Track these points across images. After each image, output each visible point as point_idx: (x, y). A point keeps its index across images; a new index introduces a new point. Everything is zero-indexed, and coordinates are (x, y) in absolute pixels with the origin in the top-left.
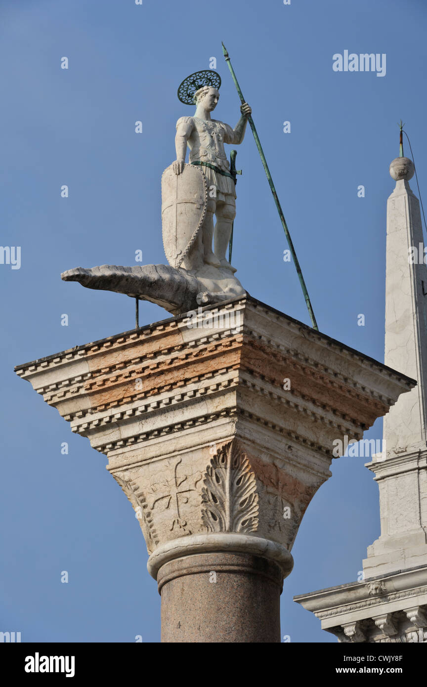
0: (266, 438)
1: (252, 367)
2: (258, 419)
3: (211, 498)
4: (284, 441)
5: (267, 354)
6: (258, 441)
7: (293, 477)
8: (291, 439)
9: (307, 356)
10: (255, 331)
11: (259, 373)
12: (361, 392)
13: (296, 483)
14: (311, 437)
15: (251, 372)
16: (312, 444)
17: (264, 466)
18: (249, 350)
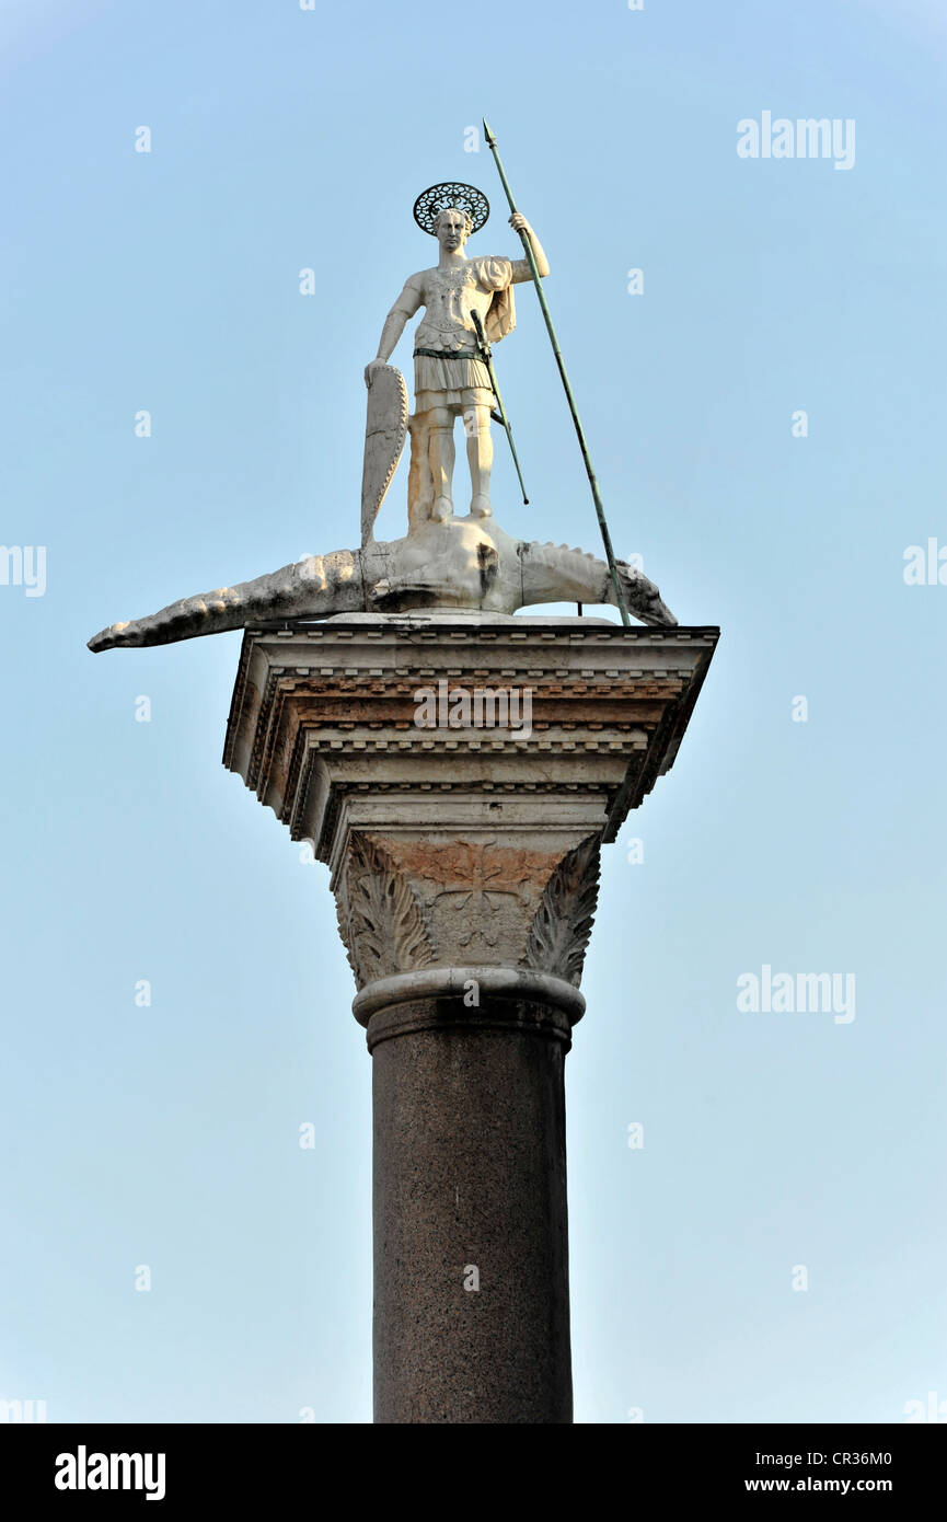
0: (433, 808)
1: (331, 718)
2: (393, 786)
3: (365, 925)
4: (475, 798)
5: (348, 690)
6: (407, 821)
7: (513, 850)
8: (490, 792)
9: (437, 666)
10: (300, 668)
11: (350, 722)
12: (599, 680)
13: (523, 857)
14: (530, 775)
15: (334, 725)
16: (539, 785)
17: (438, 852)
18: (305, 697)
